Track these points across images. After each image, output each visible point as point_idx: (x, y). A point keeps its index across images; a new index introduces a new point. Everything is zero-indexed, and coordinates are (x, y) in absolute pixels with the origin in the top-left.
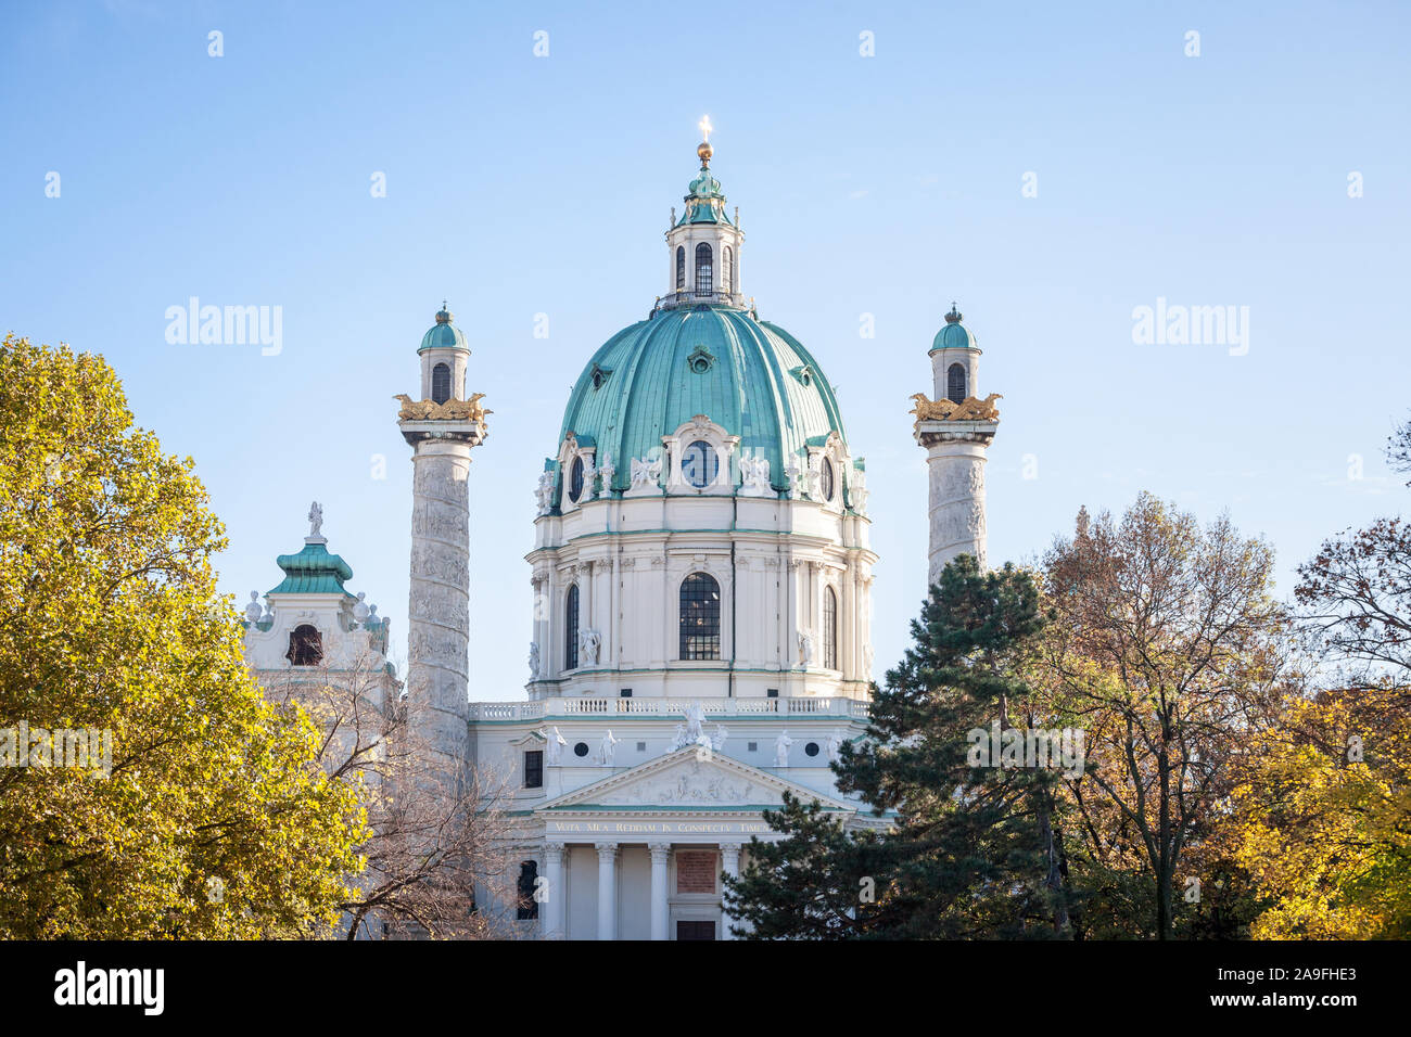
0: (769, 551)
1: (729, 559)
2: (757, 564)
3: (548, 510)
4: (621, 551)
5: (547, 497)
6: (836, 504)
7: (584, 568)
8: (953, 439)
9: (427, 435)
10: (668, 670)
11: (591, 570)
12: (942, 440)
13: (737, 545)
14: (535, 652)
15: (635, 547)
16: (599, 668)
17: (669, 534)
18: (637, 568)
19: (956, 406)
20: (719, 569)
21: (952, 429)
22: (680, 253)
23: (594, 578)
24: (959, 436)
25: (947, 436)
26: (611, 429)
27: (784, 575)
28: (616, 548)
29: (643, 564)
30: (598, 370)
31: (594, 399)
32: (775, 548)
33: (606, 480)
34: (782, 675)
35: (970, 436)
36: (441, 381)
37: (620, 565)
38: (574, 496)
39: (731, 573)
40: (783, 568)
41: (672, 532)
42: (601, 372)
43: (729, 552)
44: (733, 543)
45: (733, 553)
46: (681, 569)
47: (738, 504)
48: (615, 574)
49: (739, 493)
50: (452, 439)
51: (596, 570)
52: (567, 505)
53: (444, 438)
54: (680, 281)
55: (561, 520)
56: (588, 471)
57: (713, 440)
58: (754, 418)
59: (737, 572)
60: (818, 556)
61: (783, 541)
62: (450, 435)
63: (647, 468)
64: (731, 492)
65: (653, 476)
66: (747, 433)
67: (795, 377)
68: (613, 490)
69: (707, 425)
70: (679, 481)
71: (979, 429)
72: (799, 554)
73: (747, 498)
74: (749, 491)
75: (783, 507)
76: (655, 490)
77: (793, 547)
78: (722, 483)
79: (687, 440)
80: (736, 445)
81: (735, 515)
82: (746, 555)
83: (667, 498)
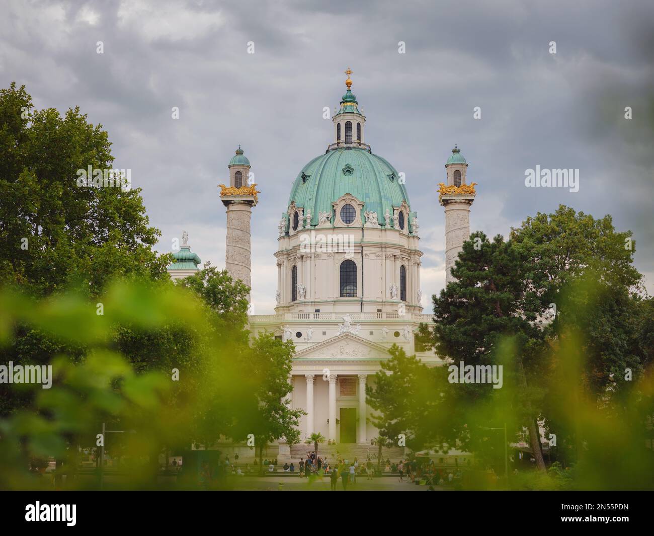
0: (377, 250)
1: (361, 254)
2: (373, 256)
3: (284, 234)
5: (283, 229)
6: (406, 231)
7: (299, 258)
8: (456, 202)
9: (233, 202)
10: (335, 302)
11: (302, 259)
12: (451, 203)
13: (364, 248)
14: (278, 295)
16: (306, 300)
18: (321, 258)
19: (457, 188)
20: (356, 259)
21: (455, 198)
22: (339, 125)
23: (303, 262)
24: (458, 201)
25: (453, 201)
26: (310, 199)
27: (384, 261)
29: (324, 256)
30: (304, 175)
31: (303, 187)
32: (380, 250)
33: (309, 221)
34: (383, 303)
35: (463, 201)
36: (239, 179)
37: (315, 257)
38: (295, 228)
39: (361, 260)
40: (384, 258)
42: (306, 176)
43: (361, 251)
44: (362, 247)
45: (362, 251)
46: (340, 259)
47: (364, 231)
48: (313, 261)
49: (365, 226)
50: (243, 203)
51: (304, 259)
52: (292, 232)
53: (240, 203)
54: (339, 138)
55: (289, 238)
56: (301, 217)
57: (353, 204)
58: (370, 195)
59: (364, 260)
60: (397, 252)
61: (383, 246)
62: (243, 202)
63: (326, 215)
64: (361, 226)
65: (327, 218)
66: (368, 201)
67: (388, 178)
68: (311, 225)
69: (351, 198)
70: (339, 222)
71: (467, 198)
72: (390, 252)
73: (368, 228)
74: (368, 225)
75: (383, 232)
76: (328, 225)
77: (388, 249)
78: (357, 222)
79: (343, 204)
80: (363, 206)
81: (363, 236)
82: (368, 253)
83: (334, 228)
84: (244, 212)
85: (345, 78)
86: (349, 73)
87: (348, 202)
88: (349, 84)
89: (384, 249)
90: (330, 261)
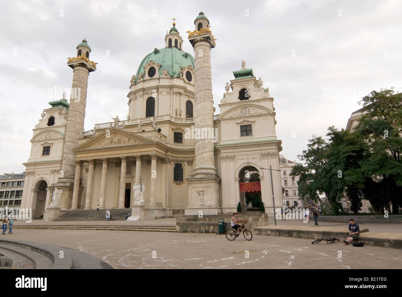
0: (168, 90)
1: (157, 93)
2: (164, 93)
4: (134, 96)
6: (192, 82)
8: (198, 41)
12: (196, 42)
13: (159, 89)
15: (137, 93)
17: (143, 90)
19: (199, 31)
20: (154, 95)
21: (197, 38)
24: (199, 39)
25: (196, 40)
27: (172, 96)
29: (139, 97)
32: (170, 89)
33: (134, 80)
37: (135, 99)
39: (158, 96)
40: (172, 94)
41: (144, 88)
44: (158, 89)
45: (158, 91)
46: (146, 97)
47: (160, 80)
49: (160, 77)
57: (155, 66)
58: (167, 61)
60: (182, 91)
61: (171, 87)
63: (141, 75)
64: (158, 77)
66: (164, 64)
67: (183, 57)
68: (135, 83)
69: (152, 62)
70: (147, 77)
71: (204, 36)
72: (175, 90)
73: (162, 78)
74: (163, 76)
75: (172, 80)
76: (142, 79)
77: (174, 89)
78: (156, 76)
79: (149, 68)
80: (160, 67)
81: (159, 83)
82: (161, 91)
83: (144, 81)
84: (80, 71)
86: (174, 20)
87: (152, 65)
88: (174, 25)
89: (172, 89)
90: (141, 99)
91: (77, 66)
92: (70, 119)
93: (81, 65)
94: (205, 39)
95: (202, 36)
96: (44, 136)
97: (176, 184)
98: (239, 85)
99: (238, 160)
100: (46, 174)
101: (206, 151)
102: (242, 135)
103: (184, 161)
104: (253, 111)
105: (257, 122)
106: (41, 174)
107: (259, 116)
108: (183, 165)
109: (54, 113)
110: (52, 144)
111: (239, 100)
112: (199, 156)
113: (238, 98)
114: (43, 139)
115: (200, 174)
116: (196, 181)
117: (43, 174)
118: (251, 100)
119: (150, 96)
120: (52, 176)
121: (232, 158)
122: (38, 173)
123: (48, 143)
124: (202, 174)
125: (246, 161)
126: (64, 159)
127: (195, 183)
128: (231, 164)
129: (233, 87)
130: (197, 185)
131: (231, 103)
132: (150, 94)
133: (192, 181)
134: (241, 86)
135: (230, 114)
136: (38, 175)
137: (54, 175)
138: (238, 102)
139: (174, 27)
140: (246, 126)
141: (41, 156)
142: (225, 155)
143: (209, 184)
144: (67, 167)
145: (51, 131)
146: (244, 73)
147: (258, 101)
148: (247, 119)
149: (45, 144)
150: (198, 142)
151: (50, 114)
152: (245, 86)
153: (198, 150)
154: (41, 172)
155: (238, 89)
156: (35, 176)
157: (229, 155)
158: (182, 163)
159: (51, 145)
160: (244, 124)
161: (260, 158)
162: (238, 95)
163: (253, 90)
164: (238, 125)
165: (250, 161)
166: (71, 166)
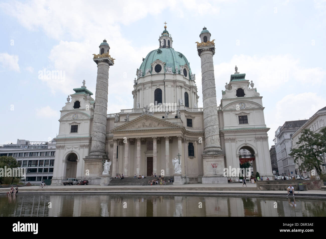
0: (172, 84)
1: (164, 86)
2: (170, 86)
4: (144, 86)
6: (188, 77)
7: (138, 91)
8: (205, 50)
9: (99, 61)
12: (203, 51)
13: (165, 83)
15: (146, 85)
17: (152, 82)
19: (205, 43)
20: (162, 88)
21: (204, 48)
24: (206, 49)
25: (203, 49)
27: (175, 88)
28: (143, 86)
29: (147, 88)
32: (173, 83)
33: (141, 74)
35: (209, 49)
37: (144, 89)
39: (164, 88)
40: (175, 87)
41: (152, 81)
44: (165, 82)
45: (164, 84)
46: (154, 88)
47: (166, 75)
48: (143, 91)
57: (160, 64)
58: (169, 61)
59: (165, 88)
60: (182, 85)
61: (175, 81)
62: (103, 60)
63: (148, 70)
64: (164, 73)
65: (149, 71)
66: (168, 63)
67: (179, 56)
68: (143, 76)
69: (159, 61)
70: (154, 72)
71: (210, 47)
72: (178, 84)
73: (167, 74)
74: (168, 72)
75: (175, 76)
76: (149, 74)
77: (177, 83)
78: (162, 71)
79: (155, 65)
80: (165, 65)
81: (165, 78)
82: (167, 84)
83: (152, 75)
84: (104, 66)
85: (164, 25)
86: (165, 23)
87: (158, 63)
88: (165, 28)
89: (175, 83)
90: (150, 90)
91: (102, 61)
92: (98, 104)
93: (105, 61)
94: (211, 49)
95: (209, 47)
96: (72, 116)
97: (190, 158)
98: (236, 86)
99: (238, 142)
100: (76, 148)
101: (215, 134)
102: (240, 123)
103: (194, 141)
104: (248, 106)
105: (251, 114)
106: (71, 148)
107: (253, 109)
108: (194, 144)
109: (79, 98)
110: (80, 123)
111: (237, 97)
112: (209, 138)
113: (236, 95)
114: (70, 119)
115: (212, 151)
116: (210, 156)
117: (72, 148)
118: (246, 97)
119: (158, 87)
120: (82, 150)
121: (233, 140)
122: (68, 147)
123: (76, 123)
124: (213, 151)
125: (244, 142)
126: (95, 136)
127: (209, 158)
128: (233, 144)
129: (232, 86)
130: (210, 160)
131: (231, 99)
132: (158, 86)
133: (206, 156)
134: (238, 86)
135: (230, 107)
136: (69, 148)
137: (83, 149)
138: (236, 98)
139: (165, 30)
140: (243, 116)
141: (70, 133)
142: (228, 137)
143: (219, 159)
144: (98, 143)
145: (77, 113)
146: (239, 76)
147: (252, 98)
148: (244, 111)
149: (73, 123)
150: (209, 127)
151: (76, 98)
152: (241, 87)
153: (209, 133)
154: (71, 147)
155: (235, 88)
156: (65, 150)
157: (231, 137)
158: (193, 142)
159: (79, 125)
160: (241, 114)
161: (255, 140)
162: (236, 93)
163: (248, 90)
164: (237, 115)
165: (247, 142)
166: (101, 142)
